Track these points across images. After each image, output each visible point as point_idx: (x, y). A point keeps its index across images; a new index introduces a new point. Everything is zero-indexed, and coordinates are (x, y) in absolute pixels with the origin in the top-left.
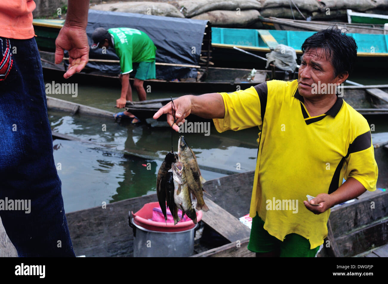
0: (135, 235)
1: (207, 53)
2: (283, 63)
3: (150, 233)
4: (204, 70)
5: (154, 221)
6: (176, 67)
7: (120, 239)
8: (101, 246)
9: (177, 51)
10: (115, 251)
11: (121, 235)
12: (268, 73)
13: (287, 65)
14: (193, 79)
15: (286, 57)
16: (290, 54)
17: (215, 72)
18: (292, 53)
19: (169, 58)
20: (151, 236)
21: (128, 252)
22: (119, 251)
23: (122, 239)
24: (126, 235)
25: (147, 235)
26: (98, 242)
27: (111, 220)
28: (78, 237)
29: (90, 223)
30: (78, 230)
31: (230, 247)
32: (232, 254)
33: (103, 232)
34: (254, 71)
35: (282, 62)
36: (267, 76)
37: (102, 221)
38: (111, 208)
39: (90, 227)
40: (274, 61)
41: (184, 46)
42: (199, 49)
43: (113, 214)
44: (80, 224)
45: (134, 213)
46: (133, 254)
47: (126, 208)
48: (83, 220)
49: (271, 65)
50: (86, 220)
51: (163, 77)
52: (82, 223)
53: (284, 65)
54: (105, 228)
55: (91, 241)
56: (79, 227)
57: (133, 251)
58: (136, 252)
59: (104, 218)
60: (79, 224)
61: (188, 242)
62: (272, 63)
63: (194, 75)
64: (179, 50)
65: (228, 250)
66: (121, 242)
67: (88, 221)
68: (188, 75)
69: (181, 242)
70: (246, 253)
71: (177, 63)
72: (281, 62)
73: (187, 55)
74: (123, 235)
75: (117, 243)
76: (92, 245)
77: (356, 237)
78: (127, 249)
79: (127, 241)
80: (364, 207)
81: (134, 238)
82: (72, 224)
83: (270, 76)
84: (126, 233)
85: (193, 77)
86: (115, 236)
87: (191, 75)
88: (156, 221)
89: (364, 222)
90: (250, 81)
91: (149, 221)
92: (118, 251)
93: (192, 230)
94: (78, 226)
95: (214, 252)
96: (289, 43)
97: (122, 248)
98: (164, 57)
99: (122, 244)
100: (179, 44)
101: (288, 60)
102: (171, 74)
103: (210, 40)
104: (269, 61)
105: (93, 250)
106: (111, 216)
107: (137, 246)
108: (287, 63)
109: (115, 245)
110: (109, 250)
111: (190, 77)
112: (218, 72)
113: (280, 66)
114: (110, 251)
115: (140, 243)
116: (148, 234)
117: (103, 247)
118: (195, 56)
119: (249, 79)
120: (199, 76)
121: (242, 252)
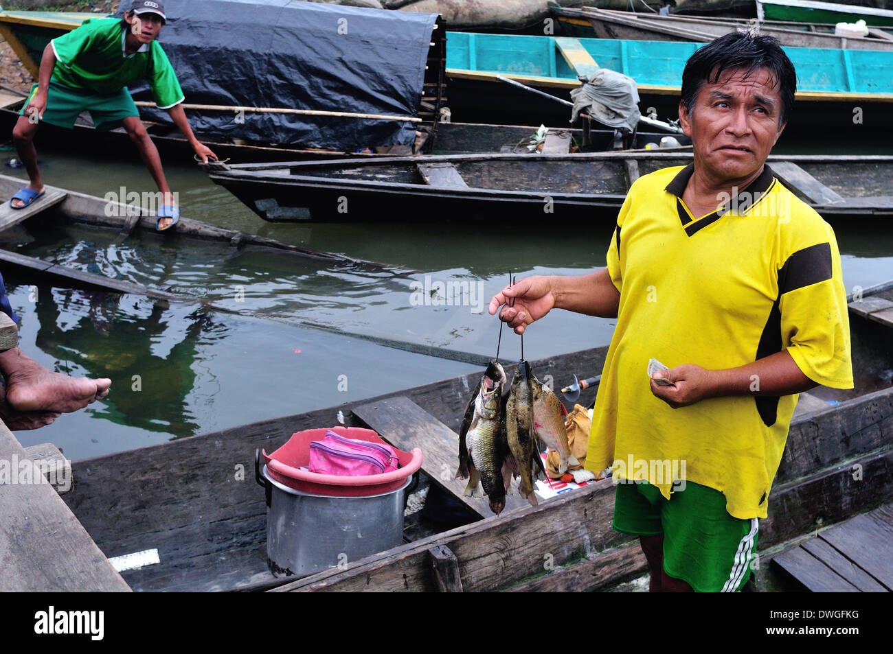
0: (269, 503)
1: (436, 88)
2: (609, 111)
3: (303, 497)
4: (428, 128)
5: (311, 471)
6: (367, 119)
7: (238, 513)
8: (195, 528)
9: (368, 84)
10: (226, 539)
11: (238, 503)
12: (574, 134)
13: (619, 116)
14: (405, 147)
15: (616, 98)
16: (625, 90)
17: (453, 133)
18: (630, 87)
19: (350, 100)
20: (306, 506)
21: (255, 542)
22: (234, 540)
23: (242, 513)
24: (252, 502)
25: (297, 503)
26: (186, 519)
27: (217, 470)
28: (142, 506)
29: (170, 475)
30: (141, 491)
31: (498, 523)
32: (502, 538)
33: (198, 497)
34: (542, 129)
35: (608, 108)
36: (572, 140)
37: (197, 472)
38: (216, 442)
39: (169, 484)
40: (590, 106)
41: (384, 72)
42: (420, 79)
43: (222, 455)
44: (147, 477)
45: (268, 453)
46: (266, 546)
47: (251, 442)
48: (153, 469)
49: (582, 115)
50: (160, 470)
51: (337, 143)
52: (150, 476)
53: (613, 115)
54: (203, 487)
55: (172, 516)
56: (144, 484)
57: (265, 540)
58: (272, 541)
59: (201, 465)
60: (143, 478)
61: (389, 520)
62: (584, 110)
63: (407, 138)
64: (374, 81)
65: (494, 528)
66: (241, 518)
67: (164, 471)
68: (394, 139)
69: (373, 519)
70: (534, 535)
71: (368, 112)
72: (604, 109)
73: (392, 92)
74: (245, 503)
75: (229, 521)
76: (174, 525)
77: (782, 502)
78: (253, 535)
79: (254, 516)
80: (800, 436)
81: (268, 510)
82: (127, 477)
83: (580, 142)
84: (251, 499)
85: (406, 143)
86: (225, 506)
87: (401, 139)
88: (316, 472)
89: (800, 470)
90: (533, 151)
91: (303, 473)
92: (232, 539)
93: (398, 493)
94: (140, 481)
95: (463, 533)
96: (625, 68)
97: (242, 532)
98: (338, 97)
99: (243, 524)
100: (374, 67)
101: (620, 103)
102: (356, 136)
103: (443, 59)
104: (577, 106)
105: (175, 536)
106: (217, 459)
107: (275, 528)
108: (618, 111)
109: (227, 526)
110: (212, 536)
111: (399, 144)
112: (461, 133)
113: (603, 118)
114: (215, 538)
115: (282, 520)
116: (298, 500)
117: (197, 531)
118: (409, 95)
119: (531, 148)
120: (419, 141)
121: (526, 535)
